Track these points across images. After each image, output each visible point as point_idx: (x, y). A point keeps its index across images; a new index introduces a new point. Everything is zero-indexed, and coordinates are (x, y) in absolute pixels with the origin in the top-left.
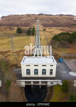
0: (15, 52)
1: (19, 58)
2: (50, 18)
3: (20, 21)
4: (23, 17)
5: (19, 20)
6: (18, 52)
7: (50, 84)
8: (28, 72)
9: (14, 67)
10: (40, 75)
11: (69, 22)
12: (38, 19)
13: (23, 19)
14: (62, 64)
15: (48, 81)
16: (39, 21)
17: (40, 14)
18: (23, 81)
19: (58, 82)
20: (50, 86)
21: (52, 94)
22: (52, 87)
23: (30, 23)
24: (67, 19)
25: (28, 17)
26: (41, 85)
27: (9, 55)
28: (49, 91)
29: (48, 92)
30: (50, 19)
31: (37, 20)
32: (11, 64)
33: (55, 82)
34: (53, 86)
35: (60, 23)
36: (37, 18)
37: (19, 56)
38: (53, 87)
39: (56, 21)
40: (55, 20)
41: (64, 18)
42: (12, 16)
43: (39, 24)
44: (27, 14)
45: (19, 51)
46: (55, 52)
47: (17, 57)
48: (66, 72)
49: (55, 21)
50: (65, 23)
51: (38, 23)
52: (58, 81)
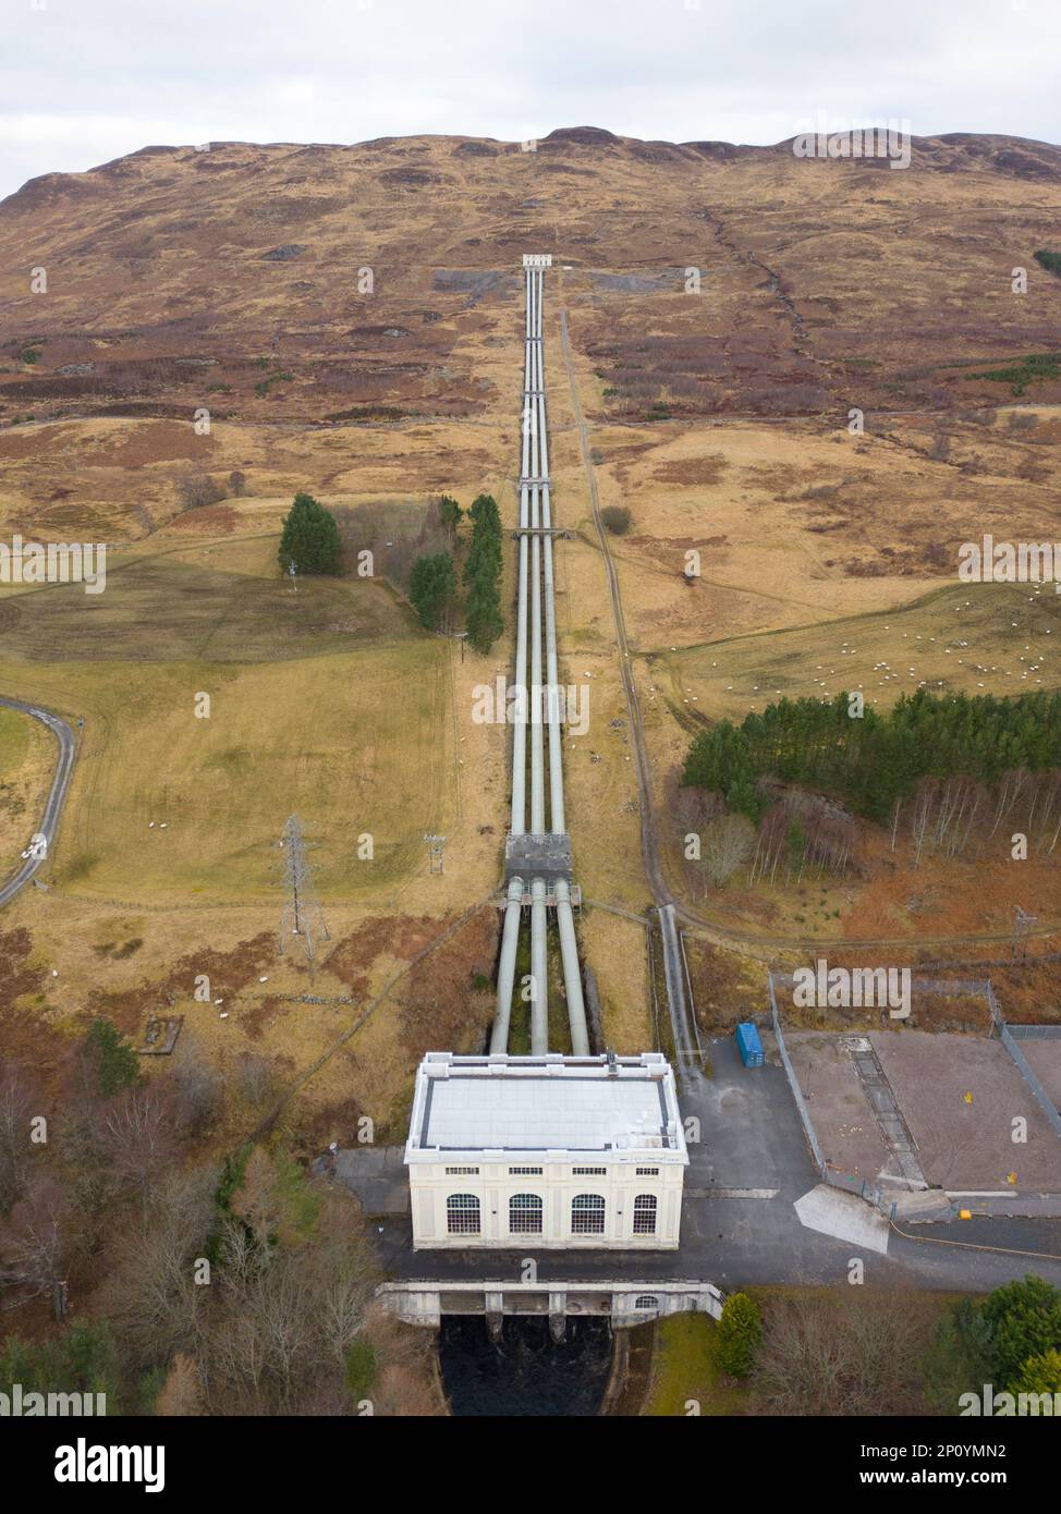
0: (321, 959)
1: (363, 1037)
2: (708, 215)
3: (292, 273)
4: (329, 206)
5: (278, 256)
6: (346, 956)
7: (633, 1310)
8: (464, 1213)
9: (335, 1134)
10: (557, 1233)
11: (968, 293)
12: (543, 239)
13: (333, 240)
14: (757, 1093)
15: (618, 1293)
16: (549, 278)
17: (560, 140)
18: (424, 1292)
19: (693, 1296)
20: (631, 1323)
21: (641, 1396)
22: (643, 1334)
23: (431, 316)
24: (941, 239)
25: (402, 189)
26: (566, 1313)
27: (271, 1002)
28: (621, 1362)
29: (616, 1370)
30: (707, 234)
31: (528, 260)
32: (305, 1101)
33: (670, 1294)
34: (661, 1321)
35: (835, 306)
36: (518, 208)
37: (369, 1005)
38: (657, 1334)
39: (792, 277)
40: (775, 260)
41: (904, 230)
42: (166, 163)
43: (550, 328)
44: (382, 144)
45: (356, 937)
46: (704, 935)
47: (343, 1019)
48: (771, 1193)
49: (774, 278)
50: (908, 310)
51: (533, 301)
52: (694, 1288)
